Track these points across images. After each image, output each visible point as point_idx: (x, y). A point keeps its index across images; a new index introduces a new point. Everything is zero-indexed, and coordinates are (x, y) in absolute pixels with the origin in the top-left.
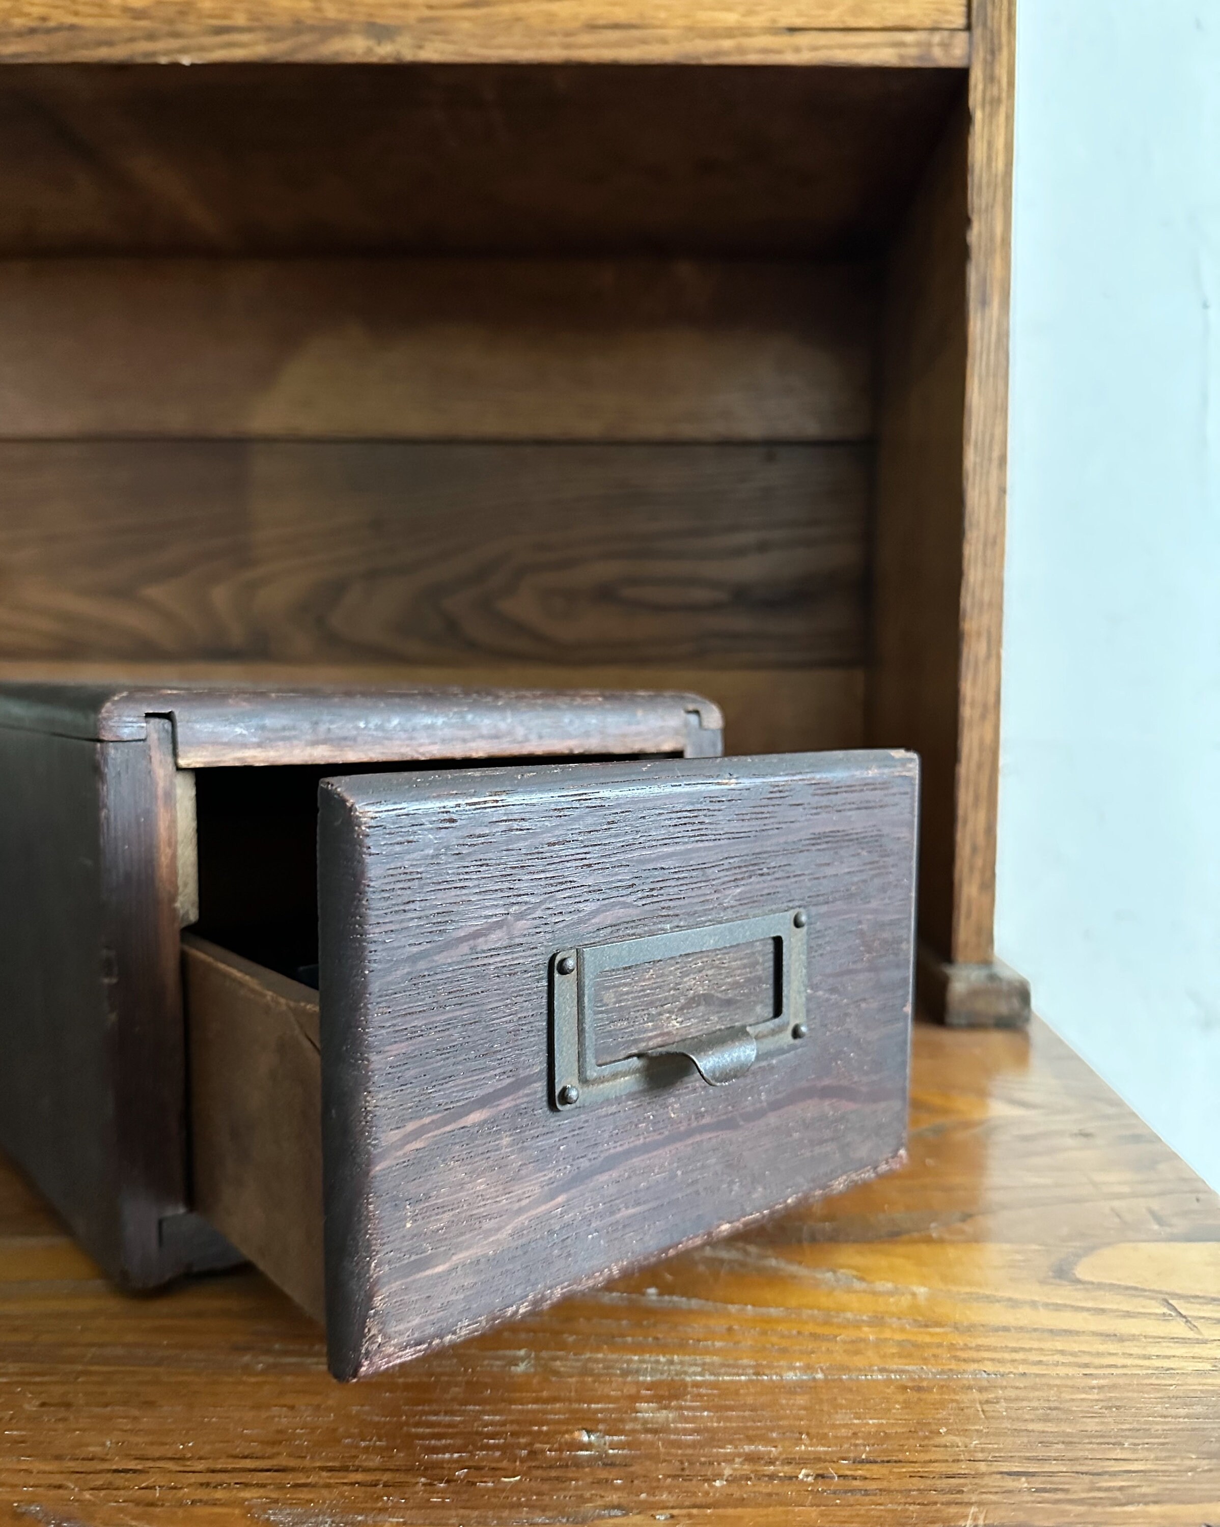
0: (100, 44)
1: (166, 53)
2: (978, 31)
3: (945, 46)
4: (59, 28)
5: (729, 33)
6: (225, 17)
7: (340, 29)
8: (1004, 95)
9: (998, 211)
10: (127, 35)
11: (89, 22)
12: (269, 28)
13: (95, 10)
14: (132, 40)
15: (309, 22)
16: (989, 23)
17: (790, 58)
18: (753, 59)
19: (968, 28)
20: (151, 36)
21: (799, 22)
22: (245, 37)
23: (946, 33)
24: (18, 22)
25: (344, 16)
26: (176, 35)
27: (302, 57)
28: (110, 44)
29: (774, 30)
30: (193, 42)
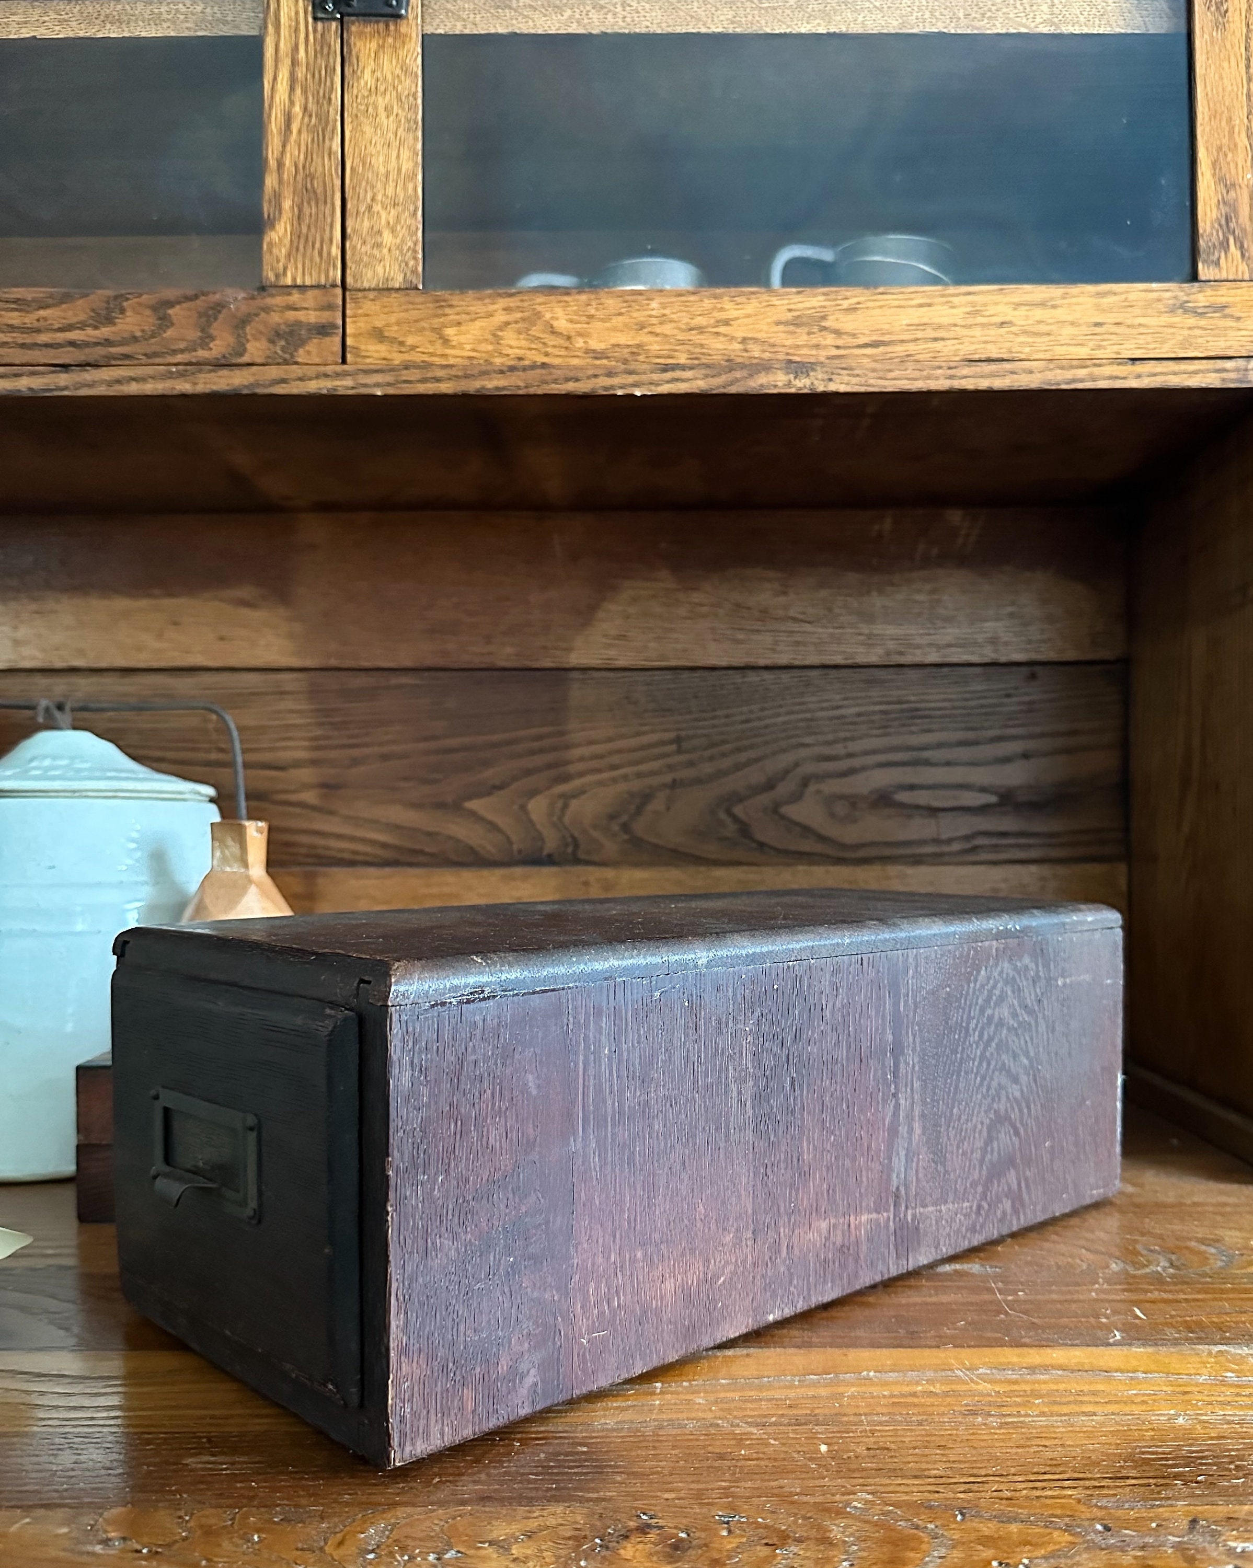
0: (567, 380)
1: (622, 386)
4: (533, 367)
5: (1082, 363)
6: (672, 357)
7: (765, 367)
10: (590, 372)
11: (556, 361)
12: (708, 366)
13: (563, 352)
14: (596, 376)
15: (739, 360)
17: (1134, 384)
18: (1103, 384)
21: (1138, 354)
22: (688, 374)
24: (498, 361)
25: (767, 355)
26: (631, 373)
27: (734, 389)
28: (577, 380)
29: (1118, 361)
30: (644, 378)
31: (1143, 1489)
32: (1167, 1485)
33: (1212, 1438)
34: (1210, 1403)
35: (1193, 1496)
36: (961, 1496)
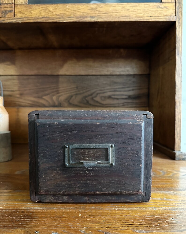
0: (52, 19)
1: (62, 20)
2: (177, 16)
3: (172, 18)
4: (46, 17)
5: (142, 17)
6: (70, 16)
7: (86, 17)
8: (181, 25)
9: (180, 41)
10: (56, 18)
11: (50, 16)
12: (76, 17)
13: (51, 15)
14: (57, 19)
15: (82, 16)
16: (179, 15)
17: (150, 20)
18: (145, 20)
19: (176, 16)
20: (59, 18)
21: (151, 15)
22: (73, 18)
23: (173, 16)
24: (40, 16)
25: (87, 15)
26: (63, 18)
27: (81, 21)
28: (54, 19)
29: (148, 16)
30: (65, 19)
31: (146, 227)
32: (151, 226)
33: (161, 214)
34: (161, 205)
35: (157, 229)
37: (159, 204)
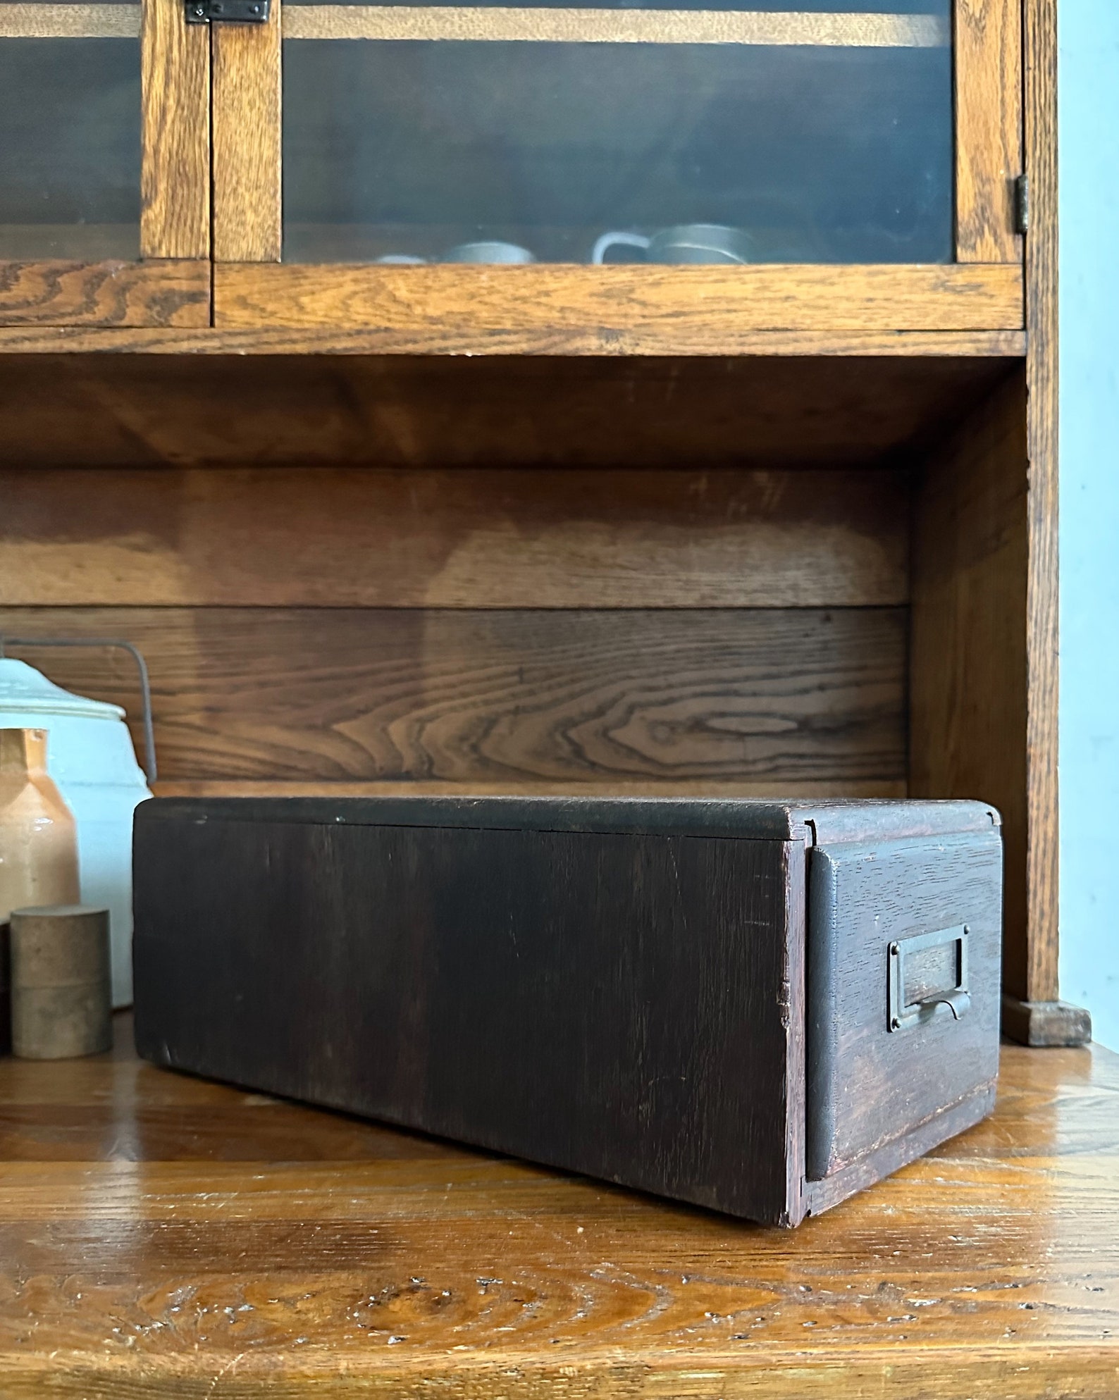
0: (407, 341)
1: (455, 348)
2: (1031, 331)
3: (1009, 342)
4: (378, 330)
5: (856, 333)
6: (498, 323)
7: (580, 332)
8: (1051, 374)
9: (1049, 455)
10: (427, 336)
11: (397, 326)
12: (529, 331)
13: (404, 318)
14: (432, 339)
15: (557, 327)
16: (1039, 326)
17: (900, 352)
18: (873, 352)
19: (1024, 328)
20: (444, 337)
21: (904, 326)
22: (512, 338)
23: (1009, 332)
24: (347, 326)
25: (581, 323)
26: (462, 336)
27: (552, 352)
28: (415, 342)
29: (887, 332)
30: (475, 341)
31: (845, 1261)
32: (867, 1258)
33: (913, 1224)
34: (918, 1199)
35: (887, 1265)
36: (690, 1265)
37: (909, 1195)
